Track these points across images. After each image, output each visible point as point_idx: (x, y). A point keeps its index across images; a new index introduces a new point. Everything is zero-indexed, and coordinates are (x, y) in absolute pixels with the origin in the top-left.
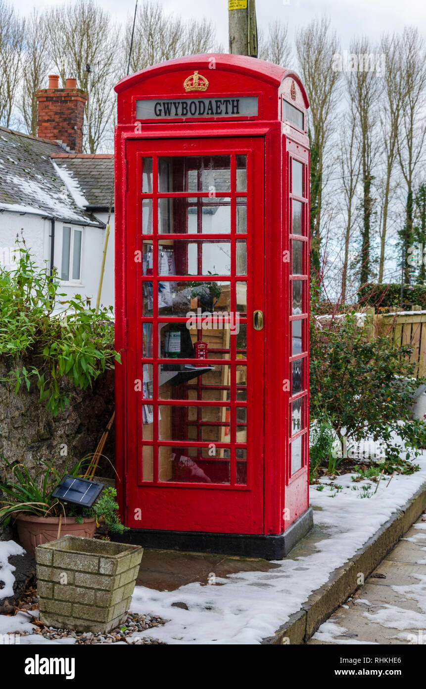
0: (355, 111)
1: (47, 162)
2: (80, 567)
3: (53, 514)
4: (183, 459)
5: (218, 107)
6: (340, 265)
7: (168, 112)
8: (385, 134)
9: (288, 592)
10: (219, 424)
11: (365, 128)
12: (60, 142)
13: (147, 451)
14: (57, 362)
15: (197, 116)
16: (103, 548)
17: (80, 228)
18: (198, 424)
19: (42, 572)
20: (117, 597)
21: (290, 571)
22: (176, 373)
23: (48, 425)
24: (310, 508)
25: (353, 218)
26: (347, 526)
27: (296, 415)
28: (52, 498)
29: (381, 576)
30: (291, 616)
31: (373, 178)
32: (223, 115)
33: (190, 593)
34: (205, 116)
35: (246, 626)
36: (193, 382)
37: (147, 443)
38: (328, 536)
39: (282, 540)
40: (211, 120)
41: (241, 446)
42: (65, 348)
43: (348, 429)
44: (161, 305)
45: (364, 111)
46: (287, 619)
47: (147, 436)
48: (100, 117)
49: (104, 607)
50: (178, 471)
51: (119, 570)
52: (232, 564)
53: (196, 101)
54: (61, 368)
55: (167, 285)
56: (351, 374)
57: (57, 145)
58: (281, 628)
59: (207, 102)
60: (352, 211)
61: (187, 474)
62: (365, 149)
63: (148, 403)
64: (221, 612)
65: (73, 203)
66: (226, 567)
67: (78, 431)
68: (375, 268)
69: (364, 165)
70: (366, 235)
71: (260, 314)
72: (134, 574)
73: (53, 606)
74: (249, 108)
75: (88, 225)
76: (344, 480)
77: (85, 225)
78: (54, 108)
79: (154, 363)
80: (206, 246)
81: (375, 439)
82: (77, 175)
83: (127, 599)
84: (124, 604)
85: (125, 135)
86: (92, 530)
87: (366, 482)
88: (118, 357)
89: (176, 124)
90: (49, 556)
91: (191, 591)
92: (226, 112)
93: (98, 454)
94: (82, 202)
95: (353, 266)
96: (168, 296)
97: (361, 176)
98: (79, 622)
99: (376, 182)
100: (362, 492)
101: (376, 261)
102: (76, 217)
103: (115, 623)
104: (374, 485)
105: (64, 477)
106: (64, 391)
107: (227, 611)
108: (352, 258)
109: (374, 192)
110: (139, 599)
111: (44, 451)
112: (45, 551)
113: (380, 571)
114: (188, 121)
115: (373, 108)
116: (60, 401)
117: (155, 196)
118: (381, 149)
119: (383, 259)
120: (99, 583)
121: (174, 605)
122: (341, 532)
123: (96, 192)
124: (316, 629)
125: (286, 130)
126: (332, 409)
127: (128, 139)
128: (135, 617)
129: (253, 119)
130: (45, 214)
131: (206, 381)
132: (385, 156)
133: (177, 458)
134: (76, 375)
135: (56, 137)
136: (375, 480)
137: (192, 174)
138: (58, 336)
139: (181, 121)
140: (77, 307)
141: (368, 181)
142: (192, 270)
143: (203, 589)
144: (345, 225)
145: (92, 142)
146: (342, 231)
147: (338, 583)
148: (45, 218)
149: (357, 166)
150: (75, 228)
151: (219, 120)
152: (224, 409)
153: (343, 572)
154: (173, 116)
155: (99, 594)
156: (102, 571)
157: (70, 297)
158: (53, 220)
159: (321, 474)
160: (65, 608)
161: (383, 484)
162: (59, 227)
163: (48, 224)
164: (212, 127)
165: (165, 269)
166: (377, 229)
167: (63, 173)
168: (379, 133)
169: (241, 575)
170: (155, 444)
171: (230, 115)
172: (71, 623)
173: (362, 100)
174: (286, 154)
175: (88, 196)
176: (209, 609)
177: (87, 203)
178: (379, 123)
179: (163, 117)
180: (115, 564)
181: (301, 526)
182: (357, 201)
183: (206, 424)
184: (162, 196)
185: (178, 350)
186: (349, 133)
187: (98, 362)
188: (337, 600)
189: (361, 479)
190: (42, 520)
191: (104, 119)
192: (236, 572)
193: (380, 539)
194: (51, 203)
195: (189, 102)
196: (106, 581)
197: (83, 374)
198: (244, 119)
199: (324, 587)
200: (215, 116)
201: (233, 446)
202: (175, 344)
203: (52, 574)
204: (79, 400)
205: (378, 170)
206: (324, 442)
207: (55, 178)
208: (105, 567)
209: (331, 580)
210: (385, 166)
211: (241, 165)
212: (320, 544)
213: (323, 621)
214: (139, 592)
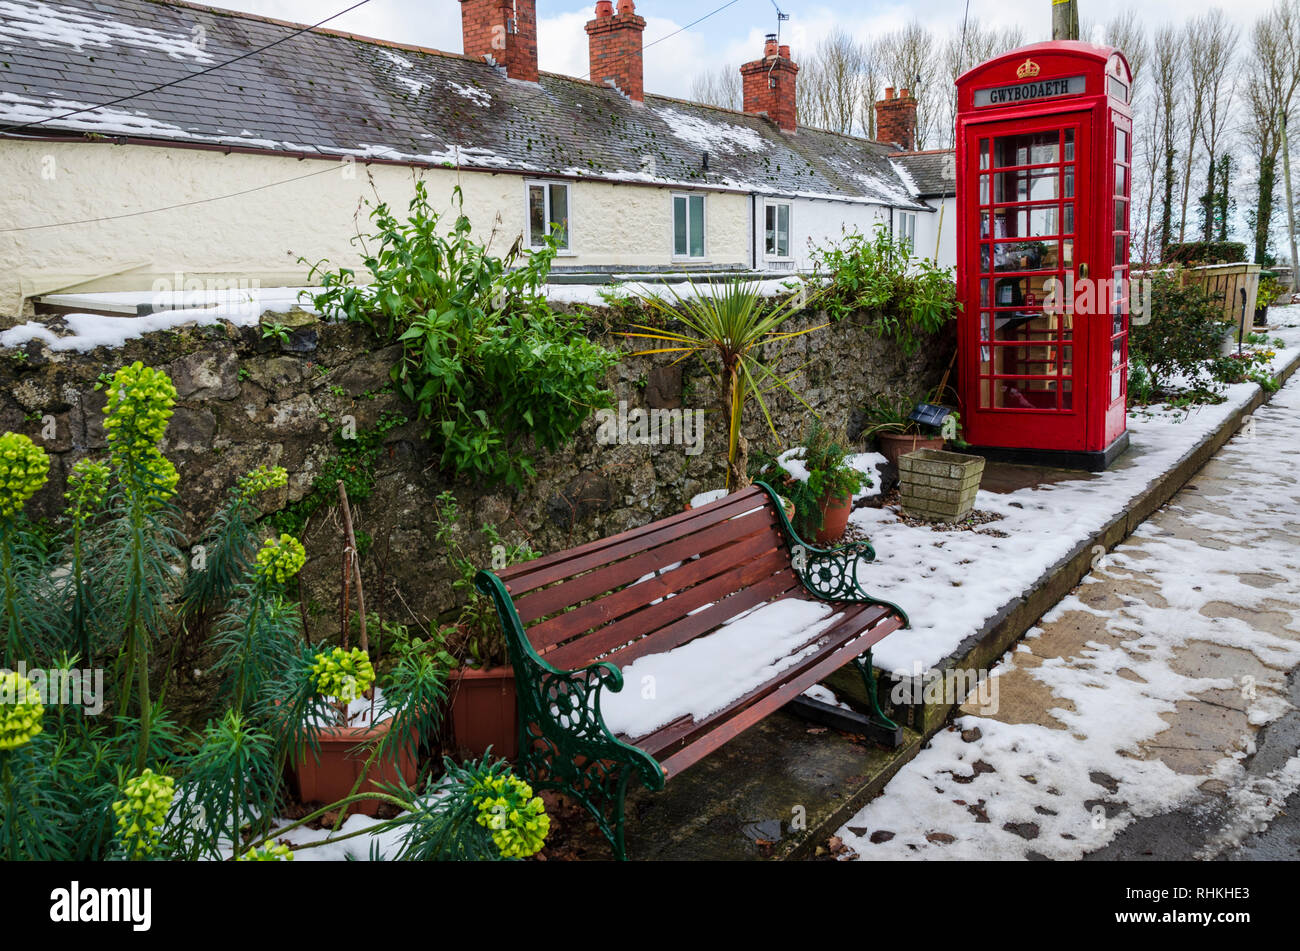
0: (1159, 92)
1: (885, 160)
2: (935, 472)
3: (909, 433)
4: (1013, 390)
5: (1048, 89)
6: (1143, 232)
7: (1002, 98)
8: (1189, 110)
9: (1110, 497)
10: (1044, 362)
11: (1169, 105)
12: (895, 143)
13: (984, 384)
14: (910, 313)
15: (1029, 98)
16: (952, 458)
17: (913, 213)
18: (1027, 363)
19: (904, 476)
20: (965, 496)
21: (1111, 480)
22: (1008, 320)
23: (903, 364)
24: (1127, 432)
25: (1155, 190)
26: (1161, 446)
27: (1116, 356)
28: (909, 420)
29: (1193, 488)
30: (1114, 516)
31: (1175, 151)
32: (1053, 96)
33: (1024, 496)
34: (1037, 98)
35: (1075, 522)
36: (1022, 327)
37: (984, 377)
38: (1144, 454)
39: (1103, 455)
40: (1043, 101)
41: (1066, 378)
42: (917, 301)
43: (1159, 367)
44: (996, 264)
45: (1167, 90)
46: (1111, 518)
47: (984, 371)
48: (926, 121)
49: (954, 504)
50: (1008, 400)
51: (967, 475)
52: (1058, 475)
53: (1029, 86)
54: (914, 317)
55: (1000, 246)
56: (1163, 318)
57: (893, 146)
58: (1106, 525)
59: (1038, 85)
60: (1155, 182)
61: (1015, 402)
62: (1168, 129)
63: (985, 344)
64: (1051, 511)
65: (907, 193)
66: (1053, 477)
67: (926, 370)
68: (1176, 233)
69: (1167, 140)
70: (1167, 203)
71: (1085, 266)
72: (978, 479)
73: (913, 502)
74: (1077, 86)
75: (921, 210)
76: (1156, 408)
77: (917, 210)
78: (889, 115)
79: (990, 312)
80: (1034, 213)
81: (1184, 375)
82: (910, 169)
83: (972, 498)
84: (969, 502)
85: (964, 122)
86: (941, 446)
87: (1176, 410)
88: (961, 306)
89: (1010, 107)
90: (909, 464)
91: (1024, 494)
92: (1056, 92)
93: (943, 385)
94: (915, 191)
95: (1154, 232)
96: (1001, 257)
97: (1164, 151)
98: (933, 515)
99: (1179, 155)
100: (1174, 419)
101: (1177, 226)
102: (910, 204)
103: (963, 517)
104: (1184, 413)
105: (916, 405)
106: (916, 336)
107: (1056, 509)
108: (1153, 224)
109: (1176, 164)
110: (981, 499)
111: (900, 384)
112: (906, 460)
113: (1192, 483)
114: (1020, 104)
115: (1177, 87)
116: (912, 344)
117: (991, 172)
118: (1184, 125)
119: (1184, 224)
120: (950, 485)
121: (1010, 504)
122: (1156, 451)
123: (927, 182)
124: (1135, 528)
125: (1111, 103)
126: (1145, 349)
127: (968, 125)
128: (978, 513)
129: (1080, 96)
130: (885, 203)
131: (1034, 327)
132: (1188, 131)
133: (1009, 390)
134: (926, 323)
135: (892, 140)
136: (1185, 409)
137: (1022, 152)
138: (912, 291)
139: (1014, 105)
140: (926, 268)
141: (1170, 155)
142: (1022, 233)
143: (1035, 493)
144: (1147, 196)
145: (919, 143)
146: (1145, 202)
147: (1155, 491)
148: (885, 206)
149: (1160, 141)
150: (909, 213)
151: (1049, 100)
152: (1049, 347)
153: (1159, 482)
154: (1007, 101)
155: (950, 493)
156: (952, 475)
157: (921, 260)
158: (891, 208)
159: (1134, 404)
160: (923, 504)
161: (1192, 412)
162: (897, 213)
163: (886, 212)
164: (1042, 107)
165: (998, 234)
166: (1179, 197)
167: (899, 169)
168: (1183, 111)
169: (1066, 483)
170: (991, 378)
171: (1059, 95)
172: (927, 515)
173: (1166, 81)
174: (1112, 125)
175: (920, 186)
176: (1041, 508)
177: (919, 192)
178: (1182, 101)
179: (998, 103)
180: (963, 470)
181: (1119, 445)
182: (1159, 174)
183: (1034, 362)
184: (997, 171)
185: (1010, 301)
186: (1153, 113)
187: (944, 311)
188: (1153, 505)
189: (1172, 408)
190: (900, 437)
191: (930, 123)
192: (1063, 480)
193: (1192, 456)
194: (889, 194)
195: (1022, 87)
196: (956, 483)
197: (932, 322)
198: (1073, 96)
199: (1143, 493)
200: (1046, 97)
201: (1059, 378)
202: (1007, 296)
203: (912, 477)
204: (927, 344)
205: (1181, 144)
206: (1138, 377)
207: (892, 173)
208: (955, 473)
209: (1148, 489)
210: (1188, 140)
211: (1069, 138)
212: (1135, 460)
213: (1142, 522)
214: (981, 494)
